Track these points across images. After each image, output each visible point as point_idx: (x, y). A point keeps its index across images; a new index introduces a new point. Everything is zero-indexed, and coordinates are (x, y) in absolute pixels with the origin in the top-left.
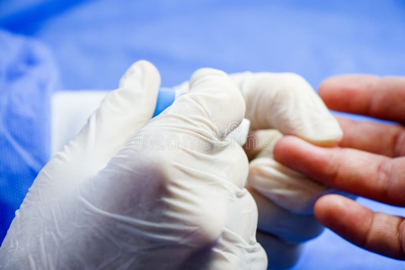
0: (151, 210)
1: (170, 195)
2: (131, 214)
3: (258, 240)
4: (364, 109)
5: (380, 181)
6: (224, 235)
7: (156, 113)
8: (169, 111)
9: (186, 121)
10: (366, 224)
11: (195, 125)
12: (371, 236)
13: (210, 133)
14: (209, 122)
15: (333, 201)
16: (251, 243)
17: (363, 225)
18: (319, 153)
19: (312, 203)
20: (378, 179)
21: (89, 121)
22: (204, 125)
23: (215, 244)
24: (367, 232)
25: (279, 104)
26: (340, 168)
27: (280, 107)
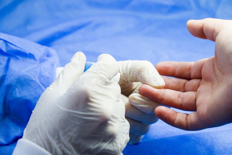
0: (84, 108)
1: (91, 102)
2: (76, 110)
3: (126, 119)
4: (173, 74)
5: (179, 101)
6: (113, 116)
7: (85, 71)
8: (89, 70)
9: (96, 73)
10: (174, 117)
11: (100, 75)
12: (176, 121)
13: (105, 77)
14: (105, 73)
15: (162, 108)
16: (123, 119)
17: (173, 117)
18: (156, 91)
19: (154, 110)
20: (179, 100)
21: (59, 75)
22: (103, 75)
23: (109, 120)
24: (175, 120)
25: (142, 72)
26: (164, 97)
27: (142, 73)
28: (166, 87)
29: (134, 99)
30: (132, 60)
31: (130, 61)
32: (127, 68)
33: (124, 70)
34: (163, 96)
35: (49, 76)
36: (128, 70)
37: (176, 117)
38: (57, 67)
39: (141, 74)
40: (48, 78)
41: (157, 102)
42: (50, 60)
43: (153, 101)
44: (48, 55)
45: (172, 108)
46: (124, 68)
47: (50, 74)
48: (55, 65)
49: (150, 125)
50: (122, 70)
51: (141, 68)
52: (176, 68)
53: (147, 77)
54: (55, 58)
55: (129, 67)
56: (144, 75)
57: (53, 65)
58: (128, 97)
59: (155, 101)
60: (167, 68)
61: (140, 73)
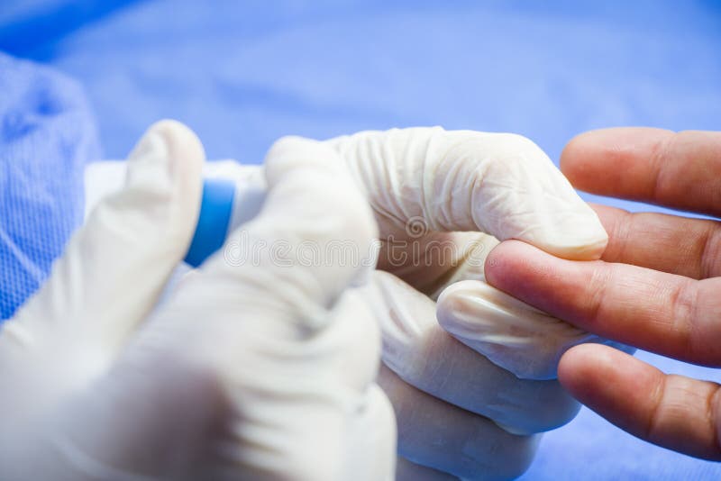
12: (662, 417)
20: (674, 317)
25: (492, 185)
26: (604, 300)
27: (495, 189)
28: (614, 254)
29: (464, 307)
30: (447, 128)
31: (438, 130)
32: (422, 167)
33: (410, 174)
34: (597, 295)
35: (51, 200)
36: (429, 176)
37: (662, 397)
38: (91, 158)
39: (491, 196)
40: (45, 212)
41: (572, 326)
42: (56, 127)
43: (553, 317)
44: (46, 107)
45: (640, 353)
46: (411, 164)
47: (53, 191)
48: (81, 153)
49: (538, 435)
50: (401, 173)
51: (489, 169)
52: (663, 158)
53: (519, 209)
54: (78, 121)
55: (432, 159)
56: (504, 199)
57: (67, 151)
58: (435, 300)
59: (562, 321)
60: (621, 161)
61: (486, 190)
